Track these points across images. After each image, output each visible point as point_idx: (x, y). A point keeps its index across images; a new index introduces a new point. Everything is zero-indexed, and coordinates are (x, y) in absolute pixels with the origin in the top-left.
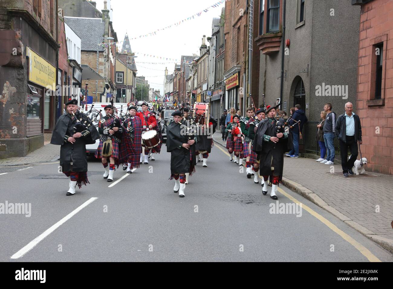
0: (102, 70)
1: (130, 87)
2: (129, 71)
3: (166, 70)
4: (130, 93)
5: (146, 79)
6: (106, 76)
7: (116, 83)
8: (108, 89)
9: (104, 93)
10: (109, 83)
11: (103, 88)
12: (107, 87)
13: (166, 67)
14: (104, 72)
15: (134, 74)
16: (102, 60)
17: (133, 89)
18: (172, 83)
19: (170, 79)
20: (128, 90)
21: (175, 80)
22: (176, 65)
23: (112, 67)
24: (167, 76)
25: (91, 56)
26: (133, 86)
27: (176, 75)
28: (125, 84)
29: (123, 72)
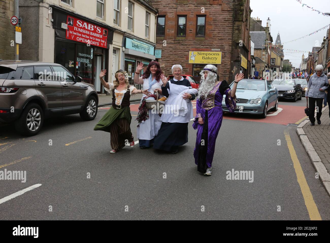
0: (264, 58)
1: (279, 67)
2: (278, 57)
3: (303, 56)
4: (279, 70)
5: (290, 61)
6: (266, 61)
7: (271, 65)
8: (266, 68)
9: (264, 70)
10: (267, 65)
11: (264, 68)
12: (266, 67)
13: (303, 54)
14: (265, 59)
15: (282, 59)
16: (264, 53)
17: (280, 68)
18: (306, 64)
19: (305, 61)
20: (277, 68)
21: (308, 62)
22: (309, 53)
23: (269, 56)
24: (303, 60)
25: (259, 51)
26: (281, 66)
27: (309, 59)
28: (276, 65)
29: (275, 58)
